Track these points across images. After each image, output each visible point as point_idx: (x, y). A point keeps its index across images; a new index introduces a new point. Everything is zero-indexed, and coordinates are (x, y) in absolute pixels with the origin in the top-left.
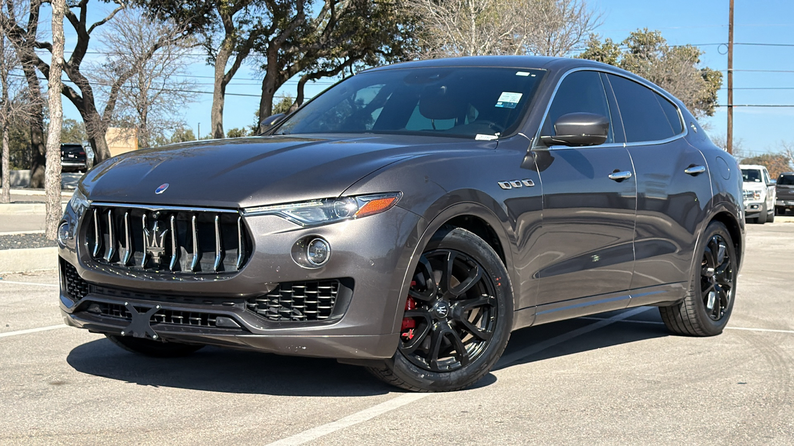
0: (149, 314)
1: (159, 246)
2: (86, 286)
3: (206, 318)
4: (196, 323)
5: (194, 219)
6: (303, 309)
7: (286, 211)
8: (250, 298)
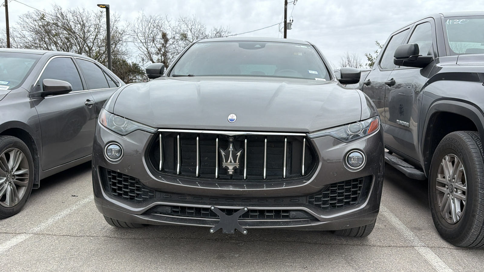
0: (238, 215)
1: (235, 162)
2: (149, 192)
3: (278, 212)
4: (270, 217)
5: (266, 140)
6: (343, 199)
7: (332, 132)
8: (311, 196)
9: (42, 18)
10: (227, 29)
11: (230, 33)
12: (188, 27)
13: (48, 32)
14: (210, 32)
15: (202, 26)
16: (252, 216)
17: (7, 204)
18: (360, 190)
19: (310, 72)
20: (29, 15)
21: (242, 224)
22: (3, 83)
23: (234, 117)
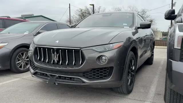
0: (55, 77)
1: (57, 58)
2: (36, 67)
3: (71, 78)
4: (68, 80)
5: (67, 51)
6: (99, 75)
7: (94, 48)
8: (84, 73)
9: (81, 11)
11: (148, 10)
12: (131, 9)
13: (83, 15)
14: (140, 10)
16: (62, 79)
17: (22, 69)
18: (108, 73)
19: (124, 24)
20: (78, 10)
21: (56, 81)
22: (27, 31)
23: (58, 42)
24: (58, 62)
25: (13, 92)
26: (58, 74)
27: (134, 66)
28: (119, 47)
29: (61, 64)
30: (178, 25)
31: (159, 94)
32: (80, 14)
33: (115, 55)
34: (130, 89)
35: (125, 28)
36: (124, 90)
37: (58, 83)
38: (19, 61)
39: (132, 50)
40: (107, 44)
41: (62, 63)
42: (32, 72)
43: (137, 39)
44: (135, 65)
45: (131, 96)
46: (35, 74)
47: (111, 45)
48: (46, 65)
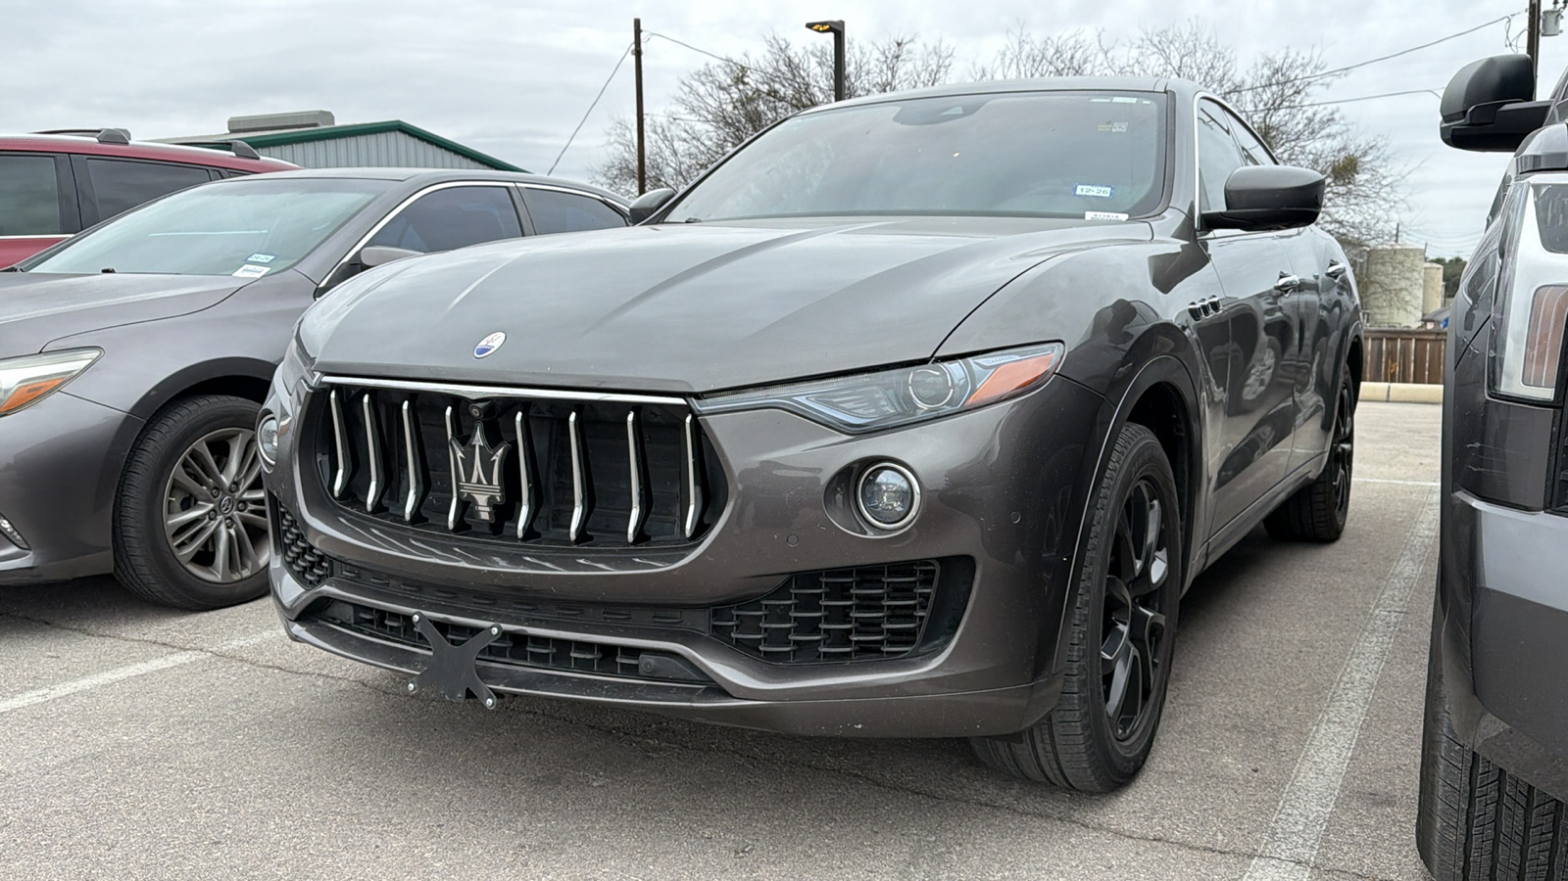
0: (476, 644)
1: (490, 482)
2: (322, 558)
3: (609, 651)
4: (584, 666)
5: (573, 417)
6: (849, 632)
7: (804, 396)
8: (719, 608)
9: (739, 80)
10: (1311, 57)
11: (1321, 69)
13: (755, 118)
14: (1248, 72)
15: (1219, 53)
16: (536, 657)
17: (216, 574)
18: (924, 608)
19: (1082, 190)
20: (709, 74)
21: (485, 675)
22: (262, 258)
23: (496, 340)
24: (505, 511)
25: (133, 762)
26: (498, 618)
27: (1163, 554)
28: (1026, 388)
29: (530, 532)
30: (1537, 188)
31: (1381, 800)
32: (730, 108)
33: (989, 453)
34: (1126, 750)
35: (1094, 223)
36: (1073, 753)
37: (499, 695)
38: (188, 503)
39: (1139, 414)
40: (923, 362)
41: (537, 528)
42: (287, 600)
43: (1194, 313)
44: (1175, 541)
45: (1127, 809)
46: (313, 614)
47: (955, 368)
48: (405, 540)
